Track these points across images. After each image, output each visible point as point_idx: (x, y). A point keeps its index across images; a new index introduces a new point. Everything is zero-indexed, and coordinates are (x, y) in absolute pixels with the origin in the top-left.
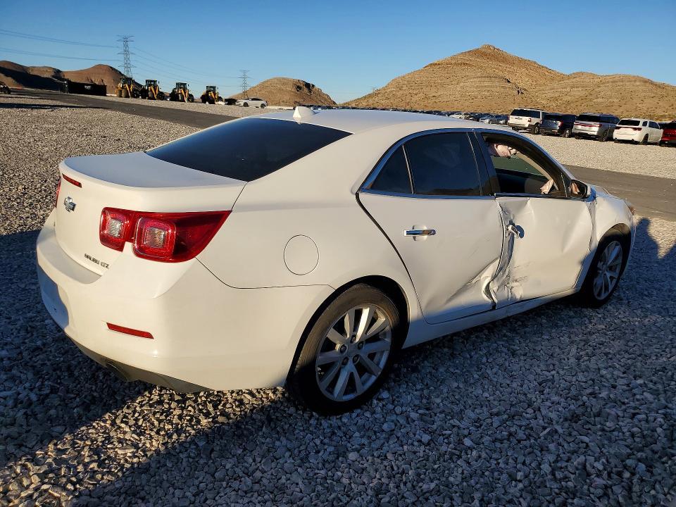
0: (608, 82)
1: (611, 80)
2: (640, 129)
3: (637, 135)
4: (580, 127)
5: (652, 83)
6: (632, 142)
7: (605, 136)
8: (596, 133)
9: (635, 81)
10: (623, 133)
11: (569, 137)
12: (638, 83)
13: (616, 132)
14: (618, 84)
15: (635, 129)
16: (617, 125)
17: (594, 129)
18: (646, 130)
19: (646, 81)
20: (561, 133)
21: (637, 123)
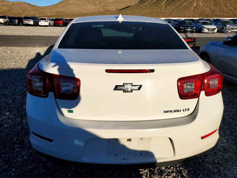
0: (15, 4)
1: (16, 3)
2: (47, 21)
3: (47, 24)
4: (26, 22)
5: (31, 5)
6: (46, 26)
7: (36, 24)
8: (33, 24)
9: (25, 4)
10: (42, 23)
11: (22, 26)
12: (26, 5)
13: (39, 23)
14: (19, 5)
15: (45, 21)
16: (39, 20)
17: (32, 22)
18: (49, 21)
19: (29, 4)
20: (18, 25)
21: (45, 19)
